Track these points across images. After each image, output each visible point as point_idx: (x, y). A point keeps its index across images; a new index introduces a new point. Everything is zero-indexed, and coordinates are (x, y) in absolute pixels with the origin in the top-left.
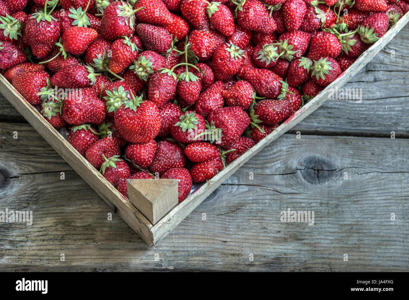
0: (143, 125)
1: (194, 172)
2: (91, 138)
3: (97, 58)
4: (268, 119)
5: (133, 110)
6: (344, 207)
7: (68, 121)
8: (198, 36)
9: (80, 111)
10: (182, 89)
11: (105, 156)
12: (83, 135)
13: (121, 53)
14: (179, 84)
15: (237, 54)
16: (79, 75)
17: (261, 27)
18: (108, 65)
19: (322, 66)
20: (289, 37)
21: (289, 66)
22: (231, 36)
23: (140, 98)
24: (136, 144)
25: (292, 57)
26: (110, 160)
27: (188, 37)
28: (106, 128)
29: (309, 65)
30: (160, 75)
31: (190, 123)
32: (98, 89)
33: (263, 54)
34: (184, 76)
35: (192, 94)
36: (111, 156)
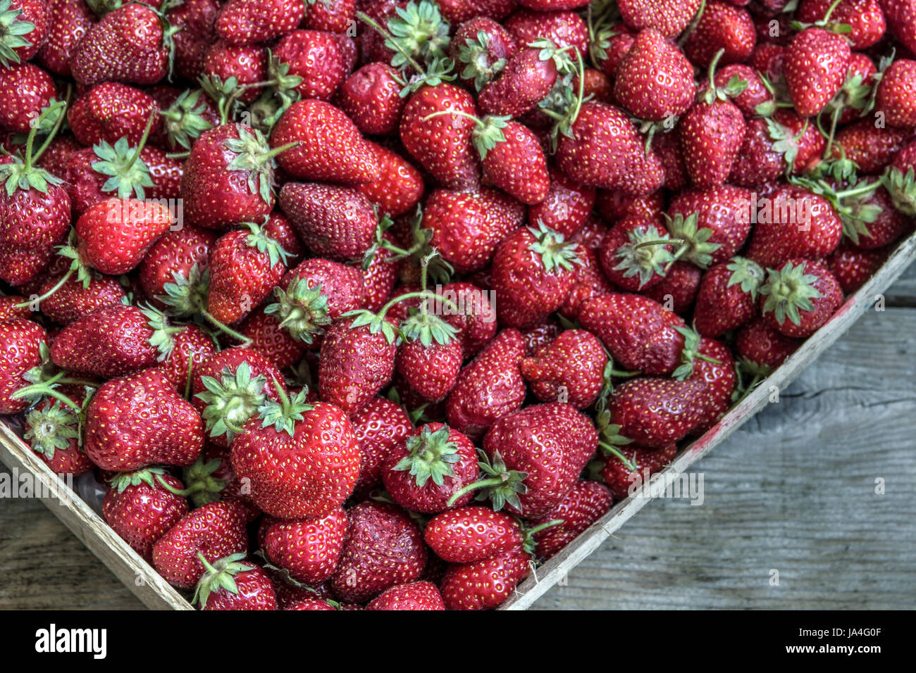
0: (315, 473)
1: (452, 592)
2: (168, 506)
3: (175, 282)
4: (648, 435)
5: (284, 431)
6: (825, 492)
7: (102, 464)
8: (450, 210)
9: (133, 439)
10: (412, 365)
11: (207, 557)
12: (145, 499)
13: (239, 271)
14: (404, 352)
15: (559, 259)
16: (127, 338)
17: (623, 178)
18: (204, 297)
19: (792, 288)
20: (699, 207)
21: (701, 281)
22: (541, 204)
23: (301, 396)
24: (292, 521)
25: (710, 258)
26: (220, 568)
27: (423, 209)
28: (205, 473)
29: (755, 282)
30: (349, 332)
31: (435, 460)
32: (181, 366)
33: (630, 256)
34: (416, 330)
35: (438, 379)
36: (222, 556)
